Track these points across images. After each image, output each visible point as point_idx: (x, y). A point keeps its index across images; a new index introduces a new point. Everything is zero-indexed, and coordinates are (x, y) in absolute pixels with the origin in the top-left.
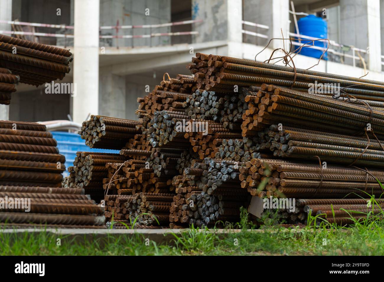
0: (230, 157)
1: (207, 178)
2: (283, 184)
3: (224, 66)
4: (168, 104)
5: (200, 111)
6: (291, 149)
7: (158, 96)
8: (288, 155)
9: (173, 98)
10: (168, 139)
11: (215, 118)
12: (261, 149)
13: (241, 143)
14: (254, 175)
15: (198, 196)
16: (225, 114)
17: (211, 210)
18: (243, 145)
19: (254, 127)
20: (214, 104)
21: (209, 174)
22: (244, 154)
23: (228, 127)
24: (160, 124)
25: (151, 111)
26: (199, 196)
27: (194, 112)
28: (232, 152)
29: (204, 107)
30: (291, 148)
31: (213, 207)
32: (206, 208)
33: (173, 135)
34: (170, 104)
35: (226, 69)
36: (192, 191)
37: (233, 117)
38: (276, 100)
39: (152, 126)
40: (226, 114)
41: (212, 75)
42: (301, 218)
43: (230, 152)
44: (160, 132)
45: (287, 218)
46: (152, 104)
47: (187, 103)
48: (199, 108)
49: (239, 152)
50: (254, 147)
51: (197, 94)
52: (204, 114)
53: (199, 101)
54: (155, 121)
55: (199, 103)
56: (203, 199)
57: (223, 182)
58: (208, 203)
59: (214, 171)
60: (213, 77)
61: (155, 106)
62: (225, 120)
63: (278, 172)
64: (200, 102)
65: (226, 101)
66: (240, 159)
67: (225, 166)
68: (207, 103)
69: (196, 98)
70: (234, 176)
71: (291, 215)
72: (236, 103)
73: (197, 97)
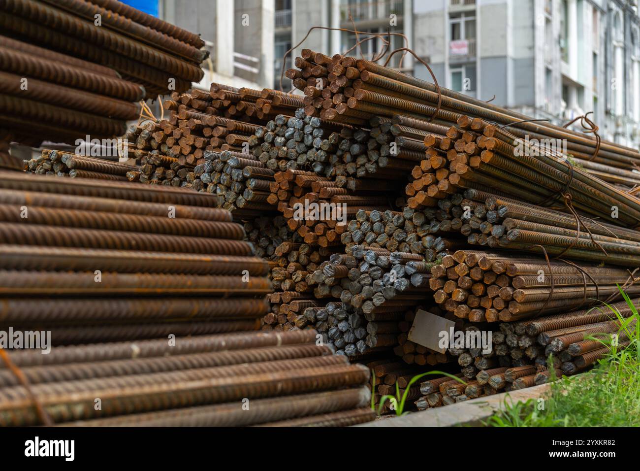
0: (376, 242)
1: (359, 282)
2: (519, 298)
3: (362, 78)
4: (218, 137)
5: (287, 153)
6: (513, 234)
7: (197, 122)
8: (505, 244)
9: (225, 127)
10: (235, 203)
11: (318, 169)
12: (442, 231)
13: (399, 218)
14: (463, 280)
15: (319, 312)
16: (338, 161)
17: (348, 338)
18: (404, 223)
19: (440, 192)
20: (318, 142)
21: (362, 276)
22: (406, 237)
23: (345, 186)
24: (217, 176)
25: (181, 150)
26: (322, 313)
27: (271, 154)
28: (378, 234)
29: (294, 148)
30: (512, 232)
31: (353, 333)
32: (338, 334)
33: (246, 197)
34: (223, 137)
35: (365, 82)
36: (292, 300)
37: (357, 168)
38: (493, 146)
39: (198, 178)
40: (341, 161)
41: (338, 92)
42: (531, 356)
43: (374, 232)
44: (216, 189)
45: (504, 354)
46: (182, 135)
47: (258, 138)
48: (285, 149)
49: (396, 234)
50: (426, 227)
51: (279, 122)
52: (296, 160)
53: (283, 136)
54: (207, 169)
55: (283, 139)
56: (330, 317)
57: (397, 291)
58: (342, 326)
59: (374, 271)
60: (341, 96)
61: (190, 139)
62: (338, 172)
63: (509, 276)
64: (285, 138)
65: (343, 139)
66: (398, 246)
67: (397, 262)
68: (302, 141)
69: (275, 129)
70: (418, 280)
71: (511, 350)
72: (364, 143)
73: (278, 129)
